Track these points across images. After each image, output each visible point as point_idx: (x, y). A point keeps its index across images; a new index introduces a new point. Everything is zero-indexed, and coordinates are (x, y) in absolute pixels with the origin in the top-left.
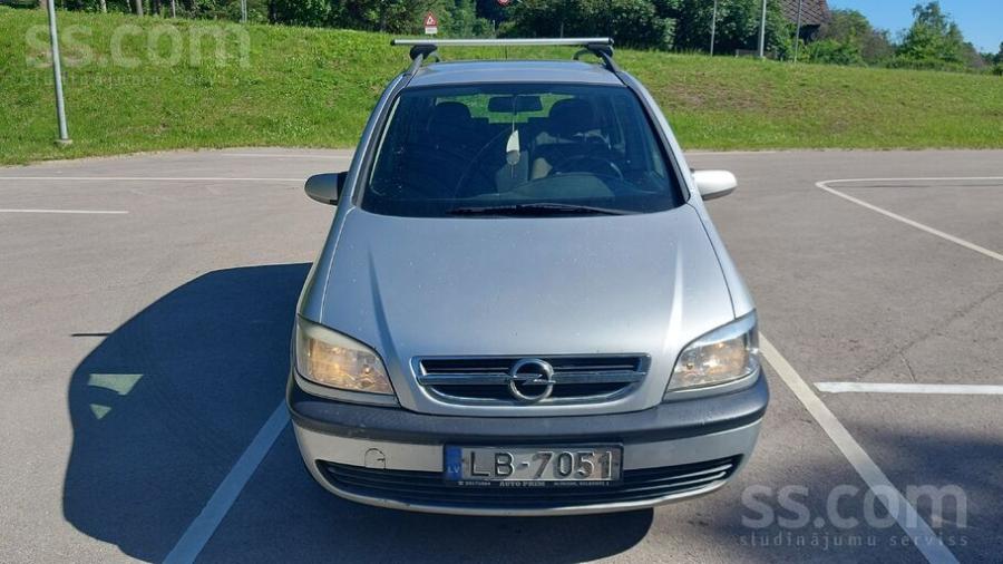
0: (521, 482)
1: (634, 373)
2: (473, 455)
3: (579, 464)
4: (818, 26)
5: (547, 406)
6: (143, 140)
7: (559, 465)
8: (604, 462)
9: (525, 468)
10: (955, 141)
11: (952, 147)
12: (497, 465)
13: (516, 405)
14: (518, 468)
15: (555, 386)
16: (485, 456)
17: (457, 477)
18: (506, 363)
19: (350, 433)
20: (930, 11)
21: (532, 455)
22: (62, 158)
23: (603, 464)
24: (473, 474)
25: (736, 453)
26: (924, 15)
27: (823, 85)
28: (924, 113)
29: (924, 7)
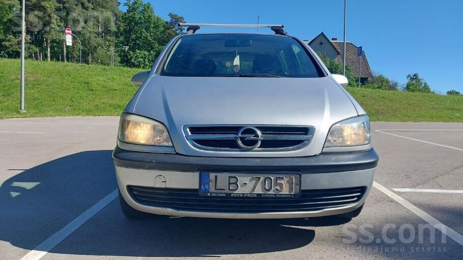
0: (243, 194)
1: (306, 136)
2: (216, 177)
3: (276, 184)
4: (367, 78)
5: (257, 152)
6: (60, 112)
7: (265, 184)
8: (290, 183)
9: (247, 186)
10: (435, 119)
11: (434, 121)
12: (230, 183)
13: (240, 151)
14: (241, 186)
15: (262, 141)
16: (223, 178)
17: (207, 191)
18: (234, 129)
19: (147, 167)
20: (415, 77)
21: (250, 178)
22: (20, 117)
23: (290, 184)
24: (216, 189)
25: (363, 185)
26: (412, 79)
27: (373, 96)
28: (419, 109)
29: (412, 76)
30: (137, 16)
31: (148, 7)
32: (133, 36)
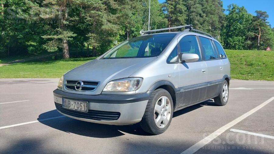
0: (72, 109)
2: (66, 101)
5: (80, 92)
9: (73, 105)
13: (75, 91)
21: (73, 102)
23: (84, 106)
25: (117, 111)
30: (234, 16)
31: (242, 9)
32: (232, 29)
